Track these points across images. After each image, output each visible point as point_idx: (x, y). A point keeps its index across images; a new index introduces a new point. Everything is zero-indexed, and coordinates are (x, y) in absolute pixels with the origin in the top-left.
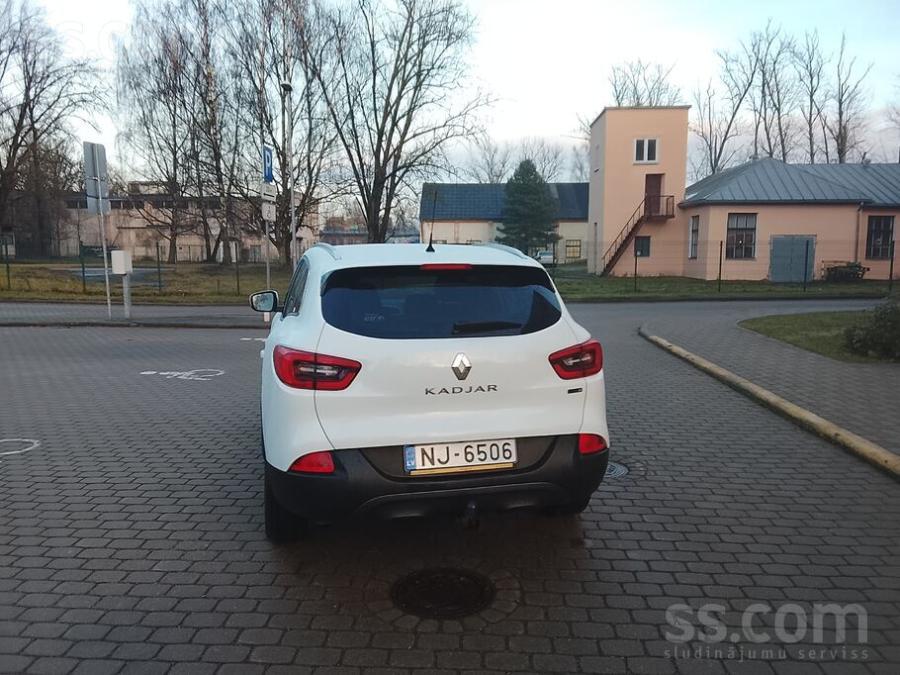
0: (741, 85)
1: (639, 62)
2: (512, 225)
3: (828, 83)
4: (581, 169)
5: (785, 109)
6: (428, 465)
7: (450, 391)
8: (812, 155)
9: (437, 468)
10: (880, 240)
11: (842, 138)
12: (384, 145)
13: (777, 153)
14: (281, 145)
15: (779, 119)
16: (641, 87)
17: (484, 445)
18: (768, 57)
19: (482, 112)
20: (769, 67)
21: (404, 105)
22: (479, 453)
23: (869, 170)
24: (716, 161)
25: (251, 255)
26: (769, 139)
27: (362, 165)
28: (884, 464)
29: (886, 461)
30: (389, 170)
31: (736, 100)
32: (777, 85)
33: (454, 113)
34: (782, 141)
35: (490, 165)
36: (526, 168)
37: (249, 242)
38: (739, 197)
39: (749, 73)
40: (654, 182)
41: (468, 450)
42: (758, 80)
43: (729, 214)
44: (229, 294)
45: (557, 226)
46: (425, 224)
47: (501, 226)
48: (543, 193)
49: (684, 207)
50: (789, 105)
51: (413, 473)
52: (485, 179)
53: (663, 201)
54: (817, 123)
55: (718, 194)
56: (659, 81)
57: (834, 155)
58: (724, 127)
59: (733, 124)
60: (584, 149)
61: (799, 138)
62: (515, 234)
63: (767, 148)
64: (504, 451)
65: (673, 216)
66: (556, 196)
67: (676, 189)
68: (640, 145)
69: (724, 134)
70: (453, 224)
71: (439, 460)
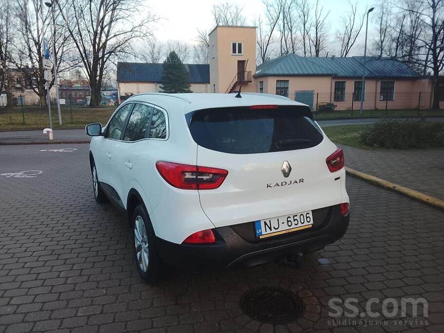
0: (274, 18)
1: (227, 4)
2: (167, 85)
3: (312, 19)
4: (199, 57)
5: (294, 31)
6: (268, 231)
7: (280, 184)
8: (305, 53)
9: (273, 233)
10: (340, 92)
11: (317, 46)
12: (97, 40)
13: (291, 51)
14: (37, 39)
15: (291, 35)
16: (228, 16)
17: (297, 216)
18: (286, 5)
19: (151, 25)
20: (286, 10)
21: (107, 19)
22: (294, 220)
23: (334, 60)
24: (264, 55)
25: (19, 101)
26: (286, 45)
27: (85, 52)
28: (427, 201)
29: (428, 200)
30: (100, 55)
31: (272, 25)
32: (290, 19)
33: (136, 24)
34: (293, 46)
35: (152, 53)
36: (173, 56)
37: (17, 94)
38: (281, 72)
39: (278, 12)
40: (241, 64)
41: (289, 219)
42: (281, 17)
43: (277, 80)
44: (18, 124)
45: (190, 86)
46: (120, 84)
47: (161, 85)
48: (182, 69)
49: (256, 77)
50: (295, 29)
51: (261, 237)
52: (150, 61)
53: (246, 74)
54: (307, 38)
55: (271, 71)
56: (237, 14)
57: (314, 53)
58: (267, 38)
59: (271, 38)
60: (199, 48)
61: (299, 45)
62: (169, 90)
63: (286, 50)
64: (307, 218)
65: (251, 82)
66: (188, 71)
67: (251, 69)
68: (234, 45)
69: (267, 42)
70: (136, 84)
71: (274, 227)
